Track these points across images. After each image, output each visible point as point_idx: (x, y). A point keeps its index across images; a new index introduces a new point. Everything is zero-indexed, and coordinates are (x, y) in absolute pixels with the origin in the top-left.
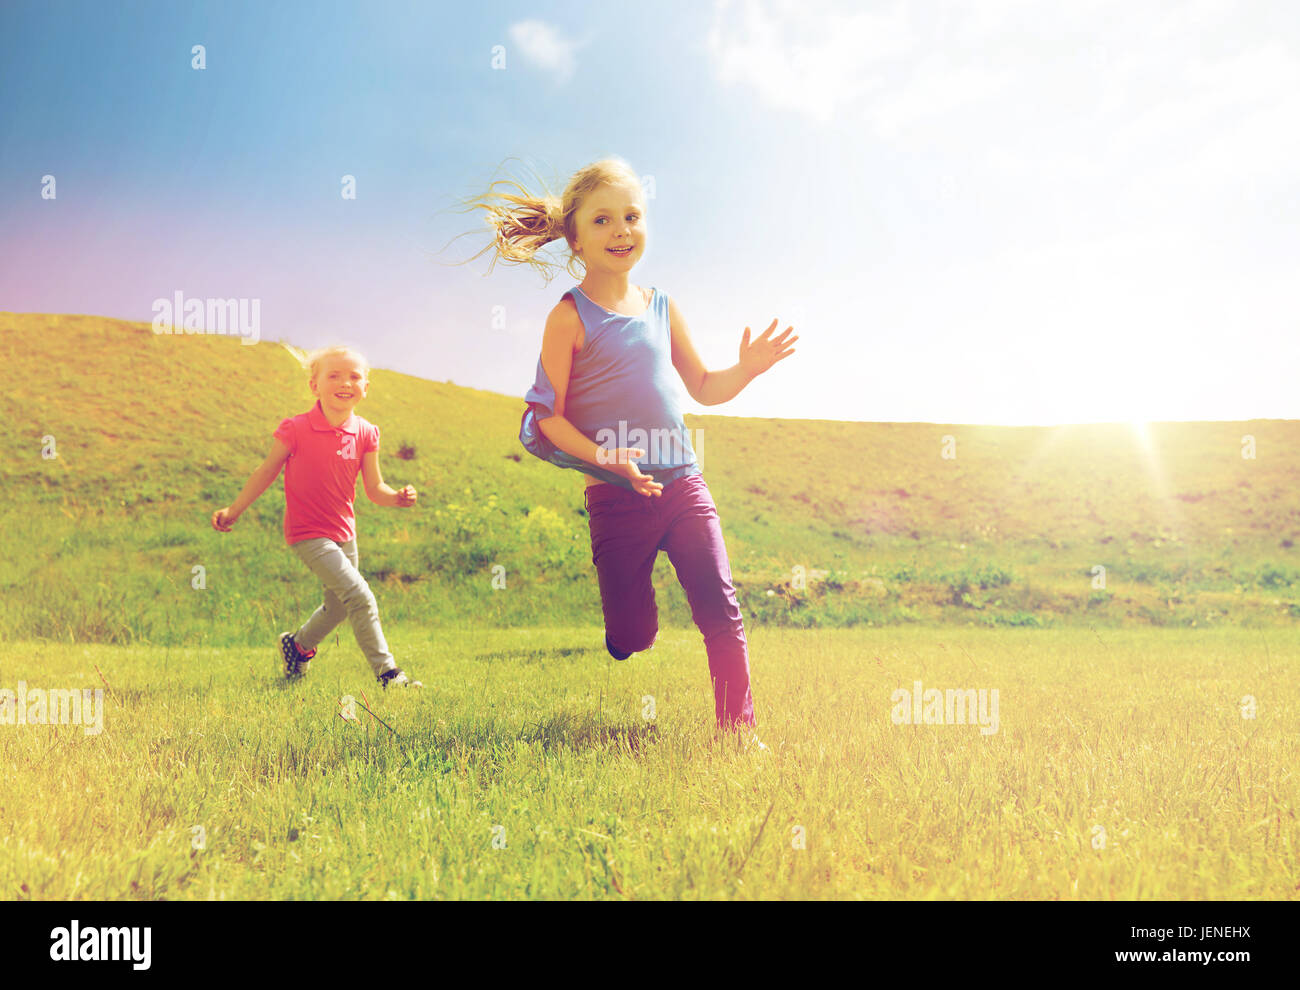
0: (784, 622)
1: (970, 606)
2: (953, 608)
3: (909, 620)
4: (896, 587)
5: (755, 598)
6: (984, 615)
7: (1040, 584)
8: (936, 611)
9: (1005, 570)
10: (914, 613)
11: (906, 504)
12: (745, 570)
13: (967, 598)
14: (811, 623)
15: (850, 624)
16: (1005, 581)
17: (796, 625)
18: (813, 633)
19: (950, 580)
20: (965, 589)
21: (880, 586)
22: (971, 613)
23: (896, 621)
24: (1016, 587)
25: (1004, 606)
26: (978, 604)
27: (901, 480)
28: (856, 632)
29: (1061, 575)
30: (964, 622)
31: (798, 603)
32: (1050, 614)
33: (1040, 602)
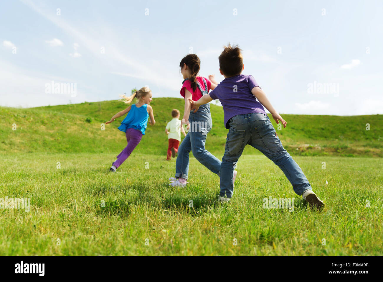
0: (300, 155)
1: (339, 152)
2: (335, 153)
3: (326, 155)
4: (323, 148)
5: (295, 150)
6: (342, 154)
7: (354, 148)
8: (332, 153)
9: (346, 145)
10: (327, 153)
11: (324, 131)
12: (292, 144)
13: (338, 151)
14: (306, 155)
15: (314, 155)
16: (346, 147)
17: (302, 155)
18: (306, 157)
19: (335, 147)
20: (338, 149)
21: (320, 148)
22: (340, 154)
23: (323, 155)
24: (349, 149)
25: (346, 152)
26: (341, 152)
27: (322, 126)
28: (315, 157)
29: (358, 146)
30: (337, 156)
31: (303, 151)
32: (356, 154)
33: (354, 152)
